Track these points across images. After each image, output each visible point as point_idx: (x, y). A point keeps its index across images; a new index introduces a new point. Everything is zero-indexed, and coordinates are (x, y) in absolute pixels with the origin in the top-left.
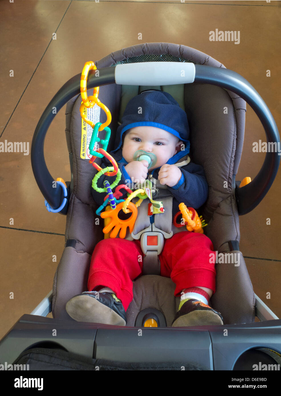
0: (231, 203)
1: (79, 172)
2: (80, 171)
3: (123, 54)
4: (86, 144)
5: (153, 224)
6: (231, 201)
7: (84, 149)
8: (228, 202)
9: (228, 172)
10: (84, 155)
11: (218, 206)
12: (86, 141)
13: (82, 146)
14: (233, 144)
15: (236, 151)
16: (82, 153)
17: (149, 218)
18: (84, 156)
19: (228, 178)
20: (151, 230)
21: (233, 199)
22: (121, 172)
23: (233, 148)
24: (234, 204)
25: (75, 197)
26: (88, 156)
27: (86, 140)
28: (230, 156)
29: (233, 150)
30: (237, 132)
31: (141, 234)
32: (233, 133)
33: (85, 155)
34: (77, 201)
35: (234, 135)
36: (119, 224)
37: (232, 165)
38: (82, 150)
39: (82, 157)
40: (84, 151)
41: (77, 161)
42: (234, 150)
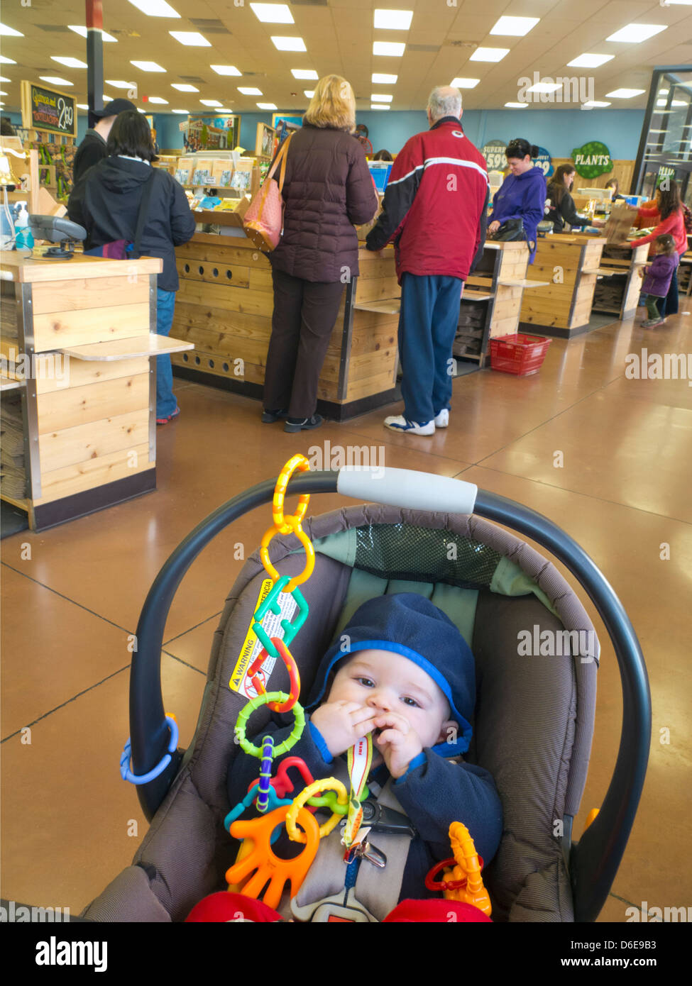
0: (557, 881)
1: (215, 718)
2: (219, 716)
3: (364, 512)
4: (248, 661)
5: (351, 891)
6: (557, 876)
7: (242, 671)
8: (550, 875)
9: (552, 794)
10: (237, 682)
11: (524, 884)
12: (250, 654)
13: (239, 662)
14: (567, 729)
15: (573, 747)
16: (235, 676)
17: (345, 869)
18: (237, 684)
19: (551, 810)
20: (342, 902)
21: (562, 870)
22: (305, 721)
23: (566, 738)
24: (563, 885)
25: (189, 779)
26: (246, 689)
27: (251, 652)
28: (559, 753)
29: (565, 744)
30: (577, 705)
31: (314, 909)
32: (567, 703)
33: (239, 683)
34: (189, 786)
35: (569, 709)
36: (268, 864)
37: (564, 781)
38: (236, 671)
39: (232, 686)
40: (240, 674)
41: (218, 692)
42: (570, 744)
